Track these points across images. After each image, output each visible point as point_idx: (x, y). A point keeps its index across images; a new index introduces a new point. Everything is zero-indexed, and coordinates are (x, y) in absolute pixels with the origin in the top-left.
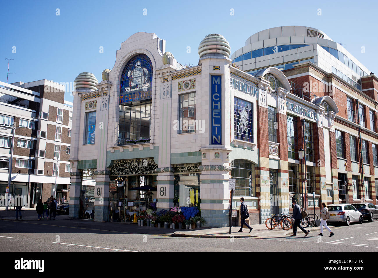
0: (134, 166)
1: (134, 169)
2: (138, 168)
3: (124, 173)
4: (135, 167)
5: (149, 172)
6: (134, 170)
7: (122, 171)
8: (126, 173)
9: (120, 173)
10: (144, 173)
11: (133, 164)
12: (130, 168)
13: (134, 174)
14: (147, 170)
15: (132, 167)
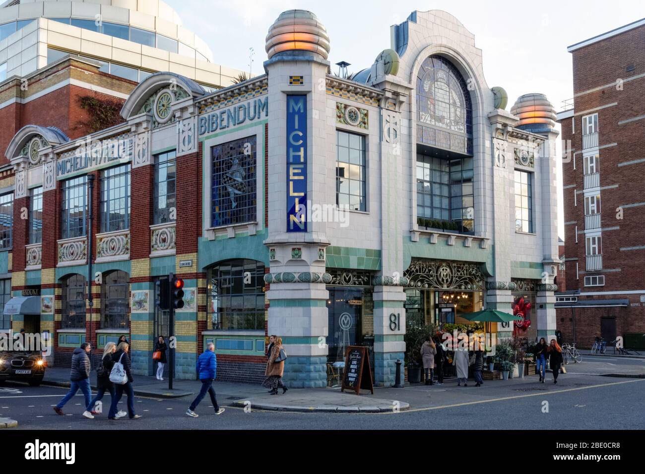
0: (445, 274)
1: (445, 279)
2: (451, 277)
3: (427, 286)
4: (447, 275)
5: (469, 286)
6: (445, 281)
7: (422, 281)
8: (430, 285)
9: (419, 284)
10: (463, 287)
11: (443, 270)
12: (437, 276)
13: (446, 288)
14: (466, 283)
15: (442, 275)
